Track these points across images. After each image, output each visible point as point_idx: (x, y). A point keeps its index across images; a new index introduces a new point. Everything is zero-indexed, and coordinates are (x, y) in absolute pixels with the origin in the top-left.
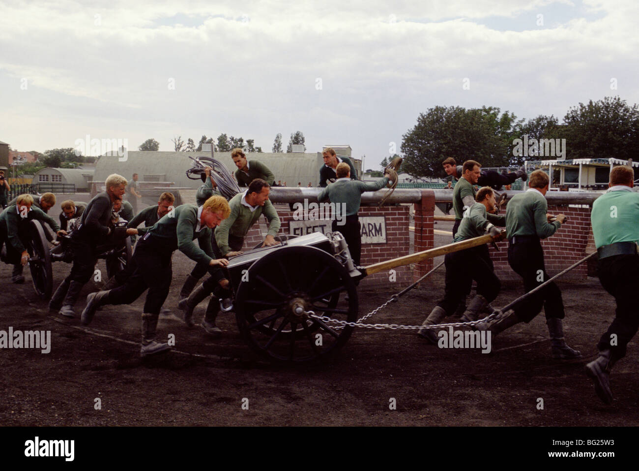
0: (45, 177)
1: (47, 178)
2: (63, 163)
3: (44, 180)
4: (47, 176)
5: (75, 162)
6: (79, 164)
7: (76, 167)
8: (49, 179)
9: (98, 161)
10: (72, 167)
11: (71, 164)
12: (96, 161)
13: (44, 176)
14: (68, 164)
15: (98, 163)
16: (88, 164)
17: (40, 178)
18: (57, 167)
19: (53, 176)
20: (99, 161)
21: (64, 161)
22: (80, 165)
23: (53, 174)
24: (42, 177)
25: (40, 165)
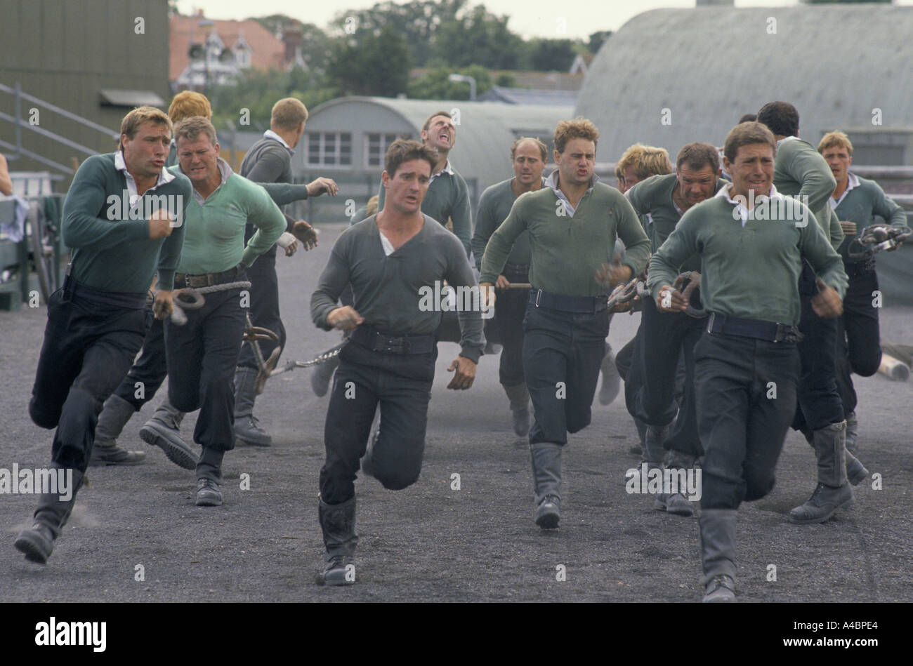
0: (338, 143)
1: (345, 149)
2: (420, 75)
3: (329, 161)
4: (346, 137)
5: (475, 68)
6: (494, 75)
7: (481, 95)
8: (354, 155)
9: (588, 62)
10: (461, 95)
11: (456, 78)
12: (579, 61)
13: (330, 137)
14: (444, 78)
15: (588, 74)
16: (536, 76)
17: (314, 148)
18: (393, 94)
19: (374, 138)
20: (598, 60)
21: (421, 64)
22: (504, 83)
23: (375, 128)
24: (322, 143)
25: (313, 82)
